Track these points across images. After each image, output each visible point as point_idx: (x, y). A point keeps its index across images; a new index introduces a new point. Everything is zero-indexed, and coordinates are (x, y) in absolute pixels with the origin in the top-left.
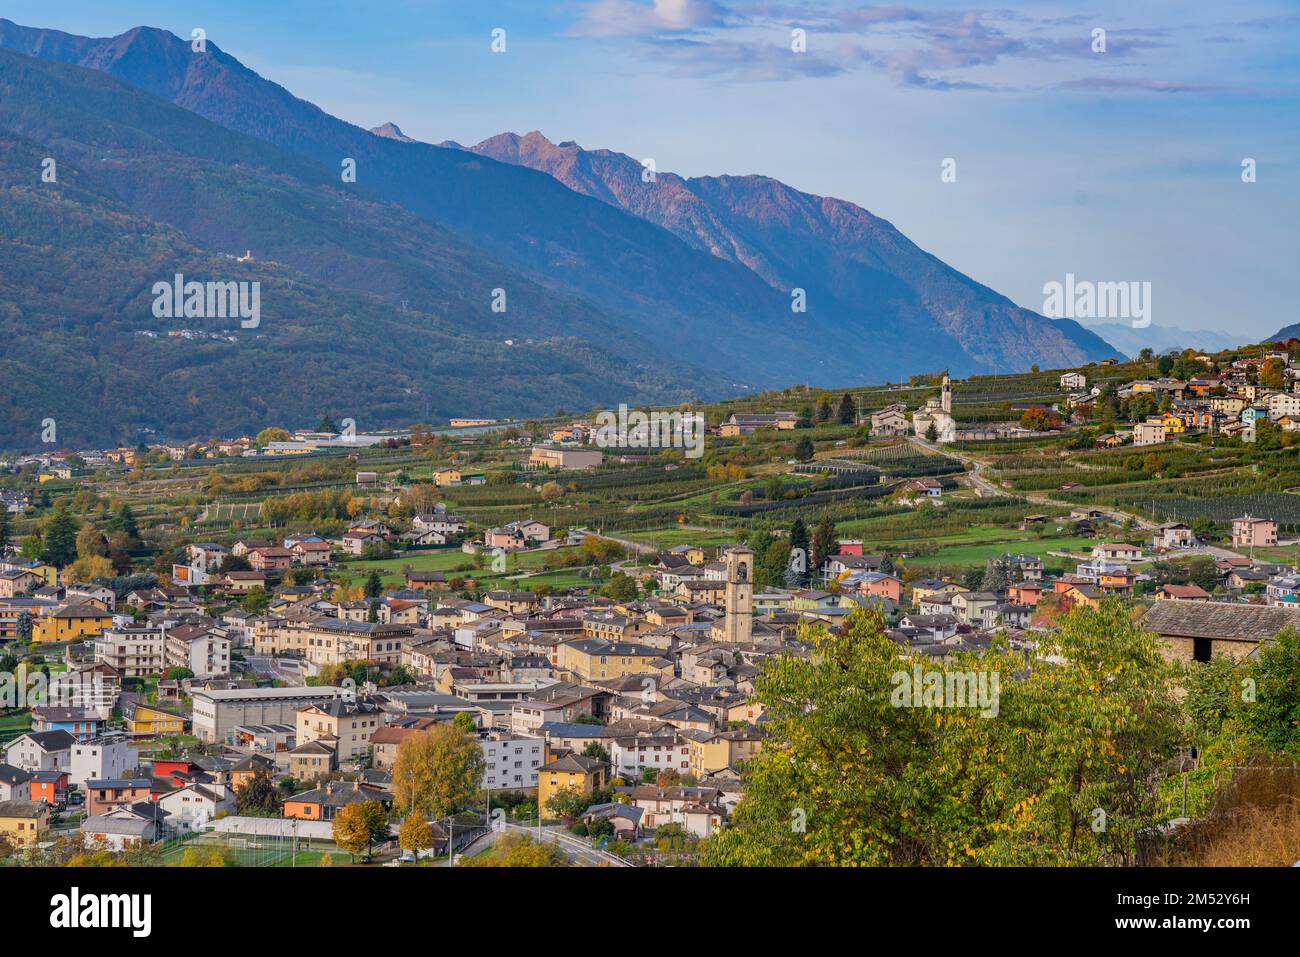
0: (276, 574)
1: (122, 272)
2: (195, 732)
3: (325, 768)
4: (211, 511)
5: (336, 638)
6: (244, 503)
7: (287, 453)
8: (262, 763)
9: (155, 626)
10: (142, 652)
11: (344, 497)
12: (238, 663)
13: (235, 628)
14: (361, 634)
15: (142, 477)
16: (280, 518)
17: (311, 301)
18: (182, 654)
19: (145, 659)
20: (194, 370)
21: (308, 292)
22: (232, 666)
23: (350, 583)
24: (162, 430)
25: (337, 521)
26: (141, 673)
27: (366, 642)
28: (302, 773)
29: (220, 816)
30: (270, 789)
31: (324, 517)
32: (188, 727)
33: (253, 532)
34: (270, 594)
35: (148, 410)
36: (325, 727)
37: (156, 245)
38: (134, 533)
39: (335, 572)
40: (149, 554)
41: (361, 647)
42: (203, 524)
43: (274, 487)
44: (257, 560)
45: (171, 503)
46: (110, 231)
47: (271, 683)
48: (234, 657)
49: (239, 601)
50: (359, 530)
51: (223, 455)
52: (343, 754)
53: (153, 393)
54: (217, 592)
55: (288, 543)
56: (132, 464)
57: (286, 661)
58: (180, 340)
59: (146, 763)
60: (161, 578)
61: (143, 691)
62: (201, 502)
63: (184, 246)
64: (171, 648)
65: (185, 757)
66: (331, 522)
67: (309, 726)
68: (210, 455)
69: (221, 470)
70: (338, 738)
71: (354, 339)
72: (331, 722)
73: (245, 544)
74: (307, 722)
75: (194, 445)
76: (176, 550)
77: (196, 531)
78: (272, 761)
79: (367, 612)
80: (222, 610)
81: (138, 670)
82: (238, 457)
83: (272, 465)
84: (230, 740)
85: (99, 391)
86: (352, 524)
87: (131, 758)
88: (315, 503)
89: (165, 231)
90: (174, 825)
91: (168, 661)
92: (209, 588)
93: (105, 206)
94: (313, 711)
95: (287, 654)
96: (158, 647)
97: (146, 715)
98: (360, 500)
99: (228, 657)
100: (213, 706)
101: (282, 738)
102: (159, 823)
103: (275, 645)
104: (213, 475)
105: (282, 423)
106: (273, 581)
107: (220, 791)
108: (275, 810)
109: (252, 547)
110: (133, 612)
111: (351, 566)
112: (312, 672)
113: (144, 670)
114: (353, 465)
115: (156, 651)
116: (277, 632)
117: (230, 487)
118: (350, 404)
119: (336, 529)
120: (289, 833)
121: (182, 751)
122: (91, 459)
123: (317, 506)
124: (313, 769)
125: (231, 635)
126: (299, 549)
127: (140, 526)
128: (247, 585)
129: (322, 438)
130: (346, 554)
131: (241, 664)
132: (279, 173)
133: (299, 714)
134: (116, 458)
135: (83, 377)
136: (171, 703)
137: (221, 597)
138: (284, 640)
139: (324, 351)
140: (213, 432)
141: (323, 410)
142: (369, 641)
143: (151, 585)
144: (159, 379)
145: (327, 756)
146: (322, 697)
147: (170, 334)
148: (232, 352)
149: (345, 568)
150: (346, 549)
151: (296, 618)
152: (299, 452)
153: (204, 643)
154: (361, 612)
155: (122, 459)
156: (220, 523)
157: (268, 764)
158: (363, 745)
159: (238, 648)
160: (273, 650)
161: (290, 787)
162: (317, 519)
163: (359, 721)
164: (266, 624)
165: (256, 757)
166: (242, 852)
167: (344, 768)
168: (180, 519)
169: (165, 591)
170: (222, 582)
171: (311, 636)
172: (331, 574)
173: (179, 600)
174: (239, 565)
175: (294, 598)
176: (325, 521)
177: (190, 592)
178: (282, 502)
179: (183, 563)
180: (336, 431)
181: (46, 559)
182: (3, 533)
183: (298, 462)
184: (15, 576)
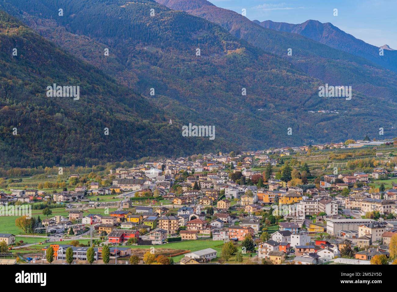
0: (352, 184)
1: (304, 93)
2: (327, 232)
3: (368, 244)
4: (331, 165)
5: (370, 204)
6: (341, 162)
7: (355, 147)
8: (348, 242)
9: (315, 199)
10: (311, 207)
11: (372, 161)
12: (340, 211)
13: (339, 201)
14: (378, 203)
15: (310, 155)
16: (353, 167)
17: (361, 100)
18: (323, 208)
19: (312, 210)
20: (326, 122)
21: (360, 98)
22: (338, 212)
23: (375, 187)
24: (316, 141)
25: (370, 168)
26: (311, 214)
28: (361, 245)
29: (336, 258)
30: (351, 250)
31: (366, 167)
32: (325, 230)
33: (344, 171)
34: (350, 190)
35: (312, 135)
36: (368, 231)
37: (314, 85)
38: (308, 172)
39: (370, 184)
40: (313, 178)
41: (378, 207)
42: (329, 169)
43: (351, 158)
44: (346, 180)
45: (319, 163)
46: (300, 81)
47: (351, 218)
48: (339, 209)
49: (340, 192)
50: (377, 171)
51: (335, 148)
52: (373, 240)
53: (313, 129)
54: (334, 189)
55: (355, 175)
56: (308, 151)
57: (355, 211)
58: (321, 113)
59: (313, 241)
60: (317, 185)
61: (312, 219)
62: (328, 162)
64: (320, 207)
65: (325, 240)
66: (368, 168)
67: (362, 231)
68: (331, 148)
69: (334, 153)
70: (372, 235)
71: (375, 112)
72: (369, 230)
73: (342, 175)
74: (362, 230)
75: (326, 145)
76: (321, 177)
77: (327, 171)
78: (351, 242)
79: (380, 196)
80: (335, 195)
81: (310, 213)
82: (340, 149)
83: (351, 151)
84: (338, 235)
86: (375, 169)
87: (308, 239)
88: (363, 162)
89: (317, 81)
90: (322, 260)
91: (319, 210)
92: (331, 188)
93: (299, 74)
94: (364, 226)
95: (355, 209)
96: (316, 206)
97: (313, 226)
98: (378, 162)
99: (337, 209)
100: (333, 224)
101: (354, 234)
102: (317, 259)
104: (332, 154)
105: (353, 138)
106: (351, 186)
107: (336, 250)
108: (352, 256)
109: (344, 176)
110: (308, 195)
111: (375, 182)
112: (363, 214)
113: (312, 213)
114: (375, 151)
115: (315, 207)
116: (352, 202)
117: (337, 158)
118: (374, 132)
119: (370, 170)
120: (357, 264)
121: (324, 238)
122: (295, 149)
124: (364, 244)
125: (338, 203)
126: (359, 176)
127: (310, 169)
128: (343, 187)
129: (365, 142)
131: (341, 211)
132: (351, 62)
133: (359, 227)
134: (303, 149)
135: (293, 125)
136: (320, 223)
137: (335, 191)
138: (354, 204)
139: (366, 116)
140: (332, 141)
141: (366, 134)
142: (381, 205)
143: (314, 187)
144: (315, 125)
145: (368, 240)
146: (366, 222)
147: (319, 111)
148: (337, 117)
149: (373, 182)
150: (373, 177)
151: (358, 198)
152: (358, 147)
153: (330, 205)
154: (378, 196)
155: (305, 150)
157: (350, 242)
158: (380, 237)
159: (340, 207)
160: (351, 207)
161: (357, 249)
162: (364, 167)
163: (378, 230)
164: (349, 200)
165: (346, 240)
167: (374, 244)
168: (322, 167)
169: (318, 189)
170: (335, 187)
171: (363, 203)
172: (369, 184)
173: (322, 192)
174: (340, 181)
175: (357, 192)
177: (326, 189)
178: (353, 162)
179: (323, 181)
180: (369, 140)
181: (283, 179)
182: (270, 172)
183: (358, 150)
184: (274, 184)
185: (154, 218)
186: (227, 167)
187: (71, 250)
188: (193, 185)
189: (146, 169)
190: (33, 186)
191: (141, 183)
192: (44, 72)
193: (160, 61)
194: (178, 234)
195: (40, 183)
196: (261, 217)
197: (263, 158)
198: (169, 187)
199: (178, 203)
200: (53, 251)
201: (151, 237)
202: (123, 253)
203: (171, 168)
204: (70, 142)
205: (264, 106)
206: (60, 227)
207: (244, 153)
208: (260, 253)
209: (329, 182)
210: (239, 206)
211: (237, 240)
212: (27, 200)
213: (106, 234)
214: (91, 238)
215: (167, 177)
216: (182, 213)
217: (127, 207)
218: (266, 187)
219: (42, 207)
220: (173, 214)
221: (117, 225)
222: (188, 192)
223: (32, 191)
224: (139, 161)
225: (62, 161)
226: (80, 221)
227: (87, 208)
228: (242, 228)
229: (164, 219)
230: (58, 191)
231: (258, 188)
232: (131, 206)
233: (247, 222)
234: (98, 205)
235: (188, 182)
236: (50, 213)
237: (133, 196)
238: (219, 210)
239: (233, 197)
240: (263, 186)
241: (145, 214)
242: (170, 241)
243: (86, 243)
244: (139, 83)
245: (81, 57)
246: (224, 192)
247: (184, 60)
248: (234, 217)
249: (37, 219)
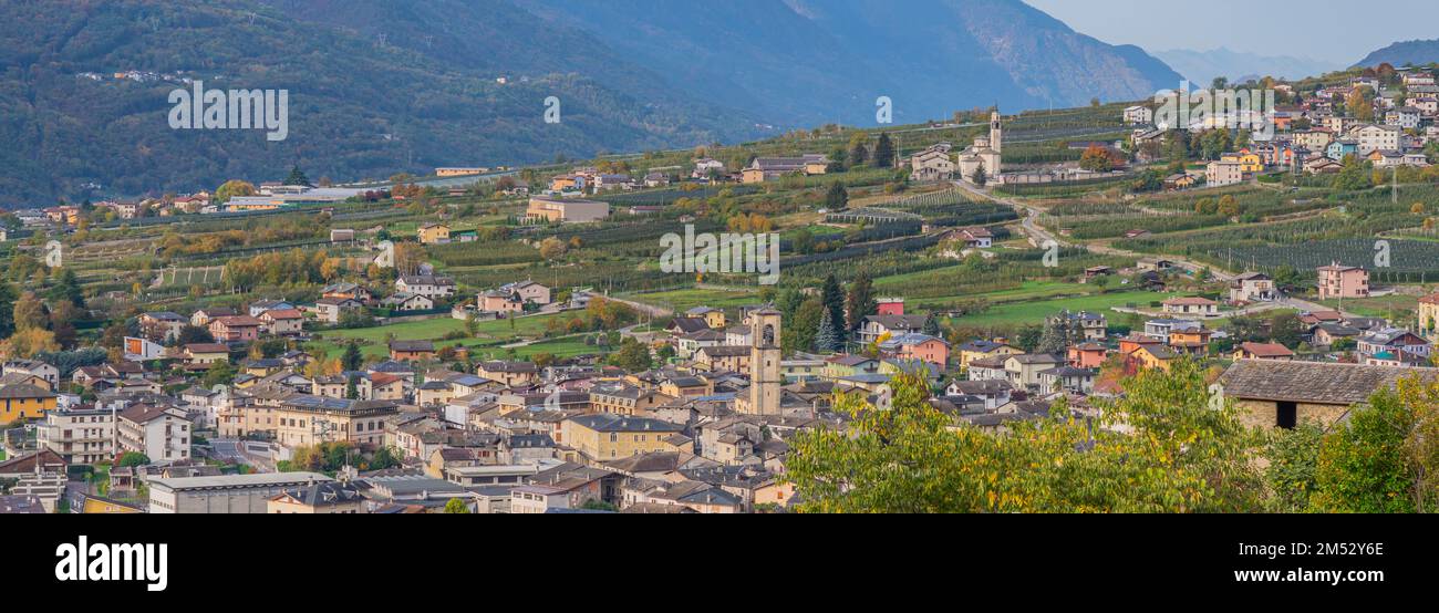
0: (242, 346)
1: (60, 6)
4: (167, 276)
5: (310, 417)
6: (204, 265)
7: (252, 209)
9: (105, 406)
10: (90, 436)
11: (317, 258)
12: (200, 448)
13: (196, 408)
14: (339, 412)
15: (87, 239)
16: (245, 283)
17: (276, 37)
18: (136, 438)
19: (94, 444)
20: (144, 117)
21: (272, 26)
22: (193, 451)
23: (326, 355)
24: (109, 185)
25: (310, 285)
26: (90, 459)
27: (344, 421)
31: (294, 281)
33: (214, 299)
34: (235, 368)
35: (92, 163)
38: (79, 302)
39: (309, 342)
40: (96, 325)
41: (339, 427)
42: (158, 291)
43: (238, 247)
44: (220, 330)
45: (121, 268)
47: (238, 469)
48: (195, 440)
49: (199, 376)
50: (335, 295)
51: (178, 212)
53: (98, 143)
54: (175, 367)
56: (75, 224)
57: (255, 443)
58: (127, 83)
60: (111, 352)
61: (92, 480)
62: (154, 266)
64: (124, 432)
66: (303, 286)
68: (164, 212)
69: (177, 230)
71: (326, 79)
73: (205, 312)
75: (145, 202)
76: (127, 321)
77: (150, 299)
79: (345, 387)
80: (180, 388)
81: (86, 457)
82: (196, 215)
83: (236, 223)
85: (37, 141)
86: (326, 289)
88: (284, 265)
91: (120, 446)
92: (166, 363)
94: (286, 499)
95: (256, 436)
96: (110, 430)
97: (96, 507)
98: (336, 261)
99: (188, 441)
100: (173, 496)
103: (242, 425)
104: (169, 235)
105: (245, 176)
106: (238, 353)
110: (79, 391)
111: (327, 335)
112: (284, 455)
113: (94, 457)
114: (327, 221)
115: (106, 434)
116: (243, 411)
117: (187, 248)
118: (322, 152)
119: (309, 293)
122: (29, 218)
123: (287, 268)
125: (192, 416)
126: (267, 317)
127: (86, 293)
128: (208, 359)
129: (291, 191)
130: (321, 322)
131: (202, 442)
133: (270, 503)
134: (58, 217)
135: (17, 125)
136: (124, 493)
137: (180, 373)
138: (252, 420)
140: (167, 186)
141: (292, 159)
142: (348, 420)
143: (99, 360)
144: (104, 128)
146: (296, 484)
147: (117, 75)
149: (319, 338)
150: (320, 317)
151: (267, 394)
152: (265, 208)
153: (161, 424)
154: (339, 387)
155: (64, 218)
156: (177, 289)
159: (201, 430)
160: (240, 431)
162: (287, 283)
163: (338, 510)
164: (231, 402)
168: (131, 285)
169: (115, 367)
170: (180, 356)
171: (283, 414)
172: (304, 345)
173: (132, 376)
174: (200, 337)
175: (262, 373)
176: (297, 285)
177: (144, 367)
178: (247, 265)
179: (136, 335)
180: (307, 183)
183: (263, 219)
209: (157, 338)
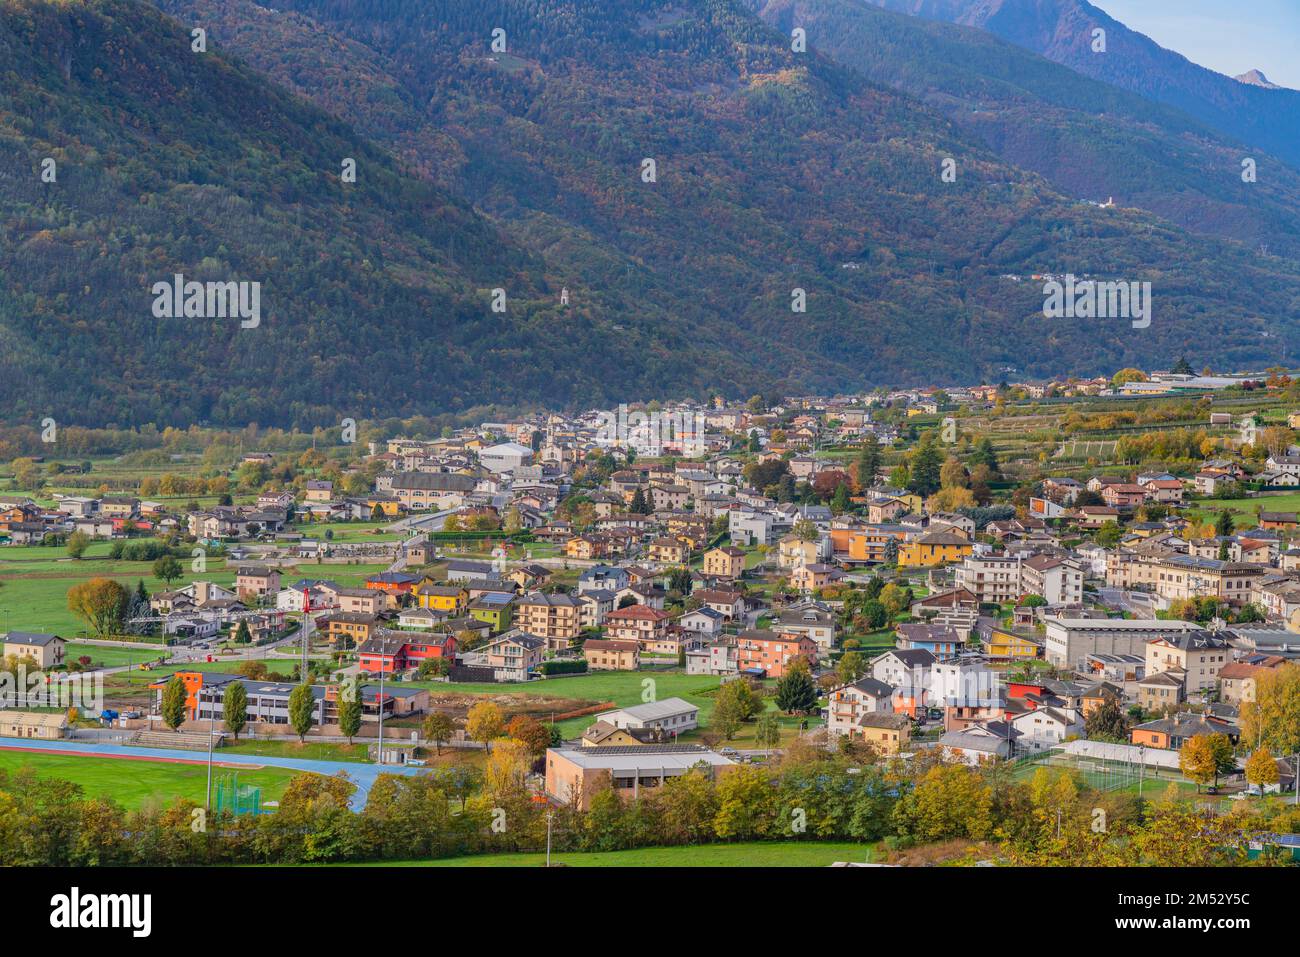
0: (1129, 510)
1: (989, 219)
2: (1047, 658)
3: (1173, 700)
4: (1068, 448)
5: (1186, 573)
6: (1100, 440)
7: (1143, 393)
8: (1111, 691)
9: (1011, 555)
10: (999, 579)
11: (1198, 437)
12: (1090, 595)
13: (1088, 560)
14: (1212, 571)
15: (1003, 414)
16: (1134, 456)
17: (1170, 246)
18: (1037, 583)
19: (1001, 586)
21: (1170, 238)
22: (1084, 597)
23: (1202, 521)
24: (1023, 369)
25: (1190, 461)
26: (998, 599)
27: (1215, 579)
28: (1150, 703)
29: (1070, 739)
30: (1119, 717)
31: (1177, 456)
32: (1041, 653)
33: (1107, 469)
34: (1122, 529)
35: (1010, 350)
36: (1174, 660)
37: (1022, 193)
38: (994, 466)
39: (1187, 510)
40: (1007, 486)
41: (1211, 584)
42: (1060, 460)
43: (1129, 426)
44: (1111, 496)
45: (1030, 439)
46: (979, 180)
47: (1122, 615)
48: (1086, 588)
49: (1092, 534)
50: (1212, 470)
51: (1080, 394)
52: (1190, 687)
53: (1015, 333)
54: (1072, 525)
55: (1141, 481)
56: (993, 401)
57: (1137, 594)
58: (1042, 284)
59: (1001, 684)
60: (1018, 509)
61: (1000, 616)
62: (1058, 439)
63: (1050, 194)
64: (1027, 577)
65: (1038, 681)
66: (1184, 461)
67: (1158, 658)
68: (1067, 394)
69: (1078, 409)
70: (1186, 671)
71: (1212, 283)
72: (1180, 655)
73: (1099, 480)
74: (1156, 654)
75: (1053, 384)
76: (1034, 484)
77: (1053, 467)
78: (1121, 690)
79: (1218, 550)
80: (1076, 543)
81: (995, 596)
82: (1095, 397)
83: (1129, 405)
84: (1081, 667)
85: (965, 331)
86: (1205, 464)
88: (1169, 442)
89: (1031, 179)
90: (1026, 744)
91: (1023, 589)
92: (1064, 521)
93: (976, 156)
94: (1162, 643)
95: (1138, 587)
96: (1012, 576)
97: (1001, 639)
98: (1214, 441)
99: (1081, 588)
100: (1066, 634)
101: (1131, 668)
102: (1012, 742)
103: (1127, 578)
104: (1071, 413)
105: (1138, 365)
106: (1126, 517)
107: (1071, 715)
108: (1123, 736)
109: (1106, 483)
110: (992, 541)
111: (1203, 504)
112: (1162, 605)
113: (1001, 597)
114: (1207, 406)
115: (1012, 579)
116: (1129, 565)
117: (1086, 425)
118: (1206, 346)
119: (1189, 468)
120: (1137, 760)
121: (1035, 675)
122: (956, 395)
123: (1171, 445)
124: (1162, 700)
125: (1084, 567)
126: (1152, 486)
127: (1000, 460)
128: (1100, 519)
129: (1177, 379)
130: (1199, 493)
131: (1092, 591)
132: (1142, 121)
133: (1148, 645)
134: (979, 395)
135: (950, 318)
136: (1026, 629)
137: (1076, 531)
138: (1136, 574)
139: (1183, 295)
140: (1071, 371)
141: (1179, 352)
142: (1219, 578)
143: (1009, 516)
144: (1022, 321)
145: (1176, 688)
146: (1171, 631)
147: (1034, 277)
149: (1197, 506)
150: (1198, 488)
151: (1149, 553)
152: (1154, 393)
153: (1057, 574)
154: (1212, 550)
155: (985, 396)
156: (1076, 460)
157: (1119, 693)
158: (1211, 679)
159: (1091, 580)
160: (1125, 583)
161: (1138, 715)
162: (1171, 458)
163: (1208, 655)
164: (1118, 558)
165: (1105, 685)
166: (1090, 774)
167: (1192, 700)
168: (1037, 455)
169: (1022, 523)
170: (1077, 516)
171: (1162, 571)
172: (1182, 511)
173: (1036, 531)
174: (1094, 500)
175: (1146, 534)
176: (1179, 460)
177: (1046, 524)
178: (1137, 441)
179: (1040, 497)
180: (1191, 373)
181: (912, 489)
182: (873, 463)
183: (1153, 402)
184: (884, 503)
185: (504, 597)
186: (739, 443)
187: (239, 691)
188: (629, 497)
189: (483, 443)
190: (126, 485)
191: (466, 487)
192: (166, 127)
193: (538, 103)
194: (577, 650)
195: (146, 476)
196: (840, 604)
197: (852, 420)
198: (552, 504)
199: (580, 552)
200: (183, 692)
201: (492, 659)
202: (403, 704)
203: (560, 443)
204: (244, 352)
205: (863, 255)
206: (208, 617)
207: (794, 403)
208: (832, 717)
209: (1057, 500)
210: (772, 568)
211: (762, 675)
212: (106, 530)
213: (351, 644)
214: (303, 656)
215: (549, 471)
216: (591, 584)
217: (420, 560)
218: (860, 511)
219: (152, 554)
220: (561, 588)
221: (386, 617)
222: (613, 518)
223: (122, 501)
224: (462, 418)
225: (217, 412)
226: (270, 602)
227: (294, 562)
228: (779, 638)
229: (535, 602)
230: (203, 503)
231: (834, 514)
232: (431, 560)
233: (796, 618)
234: (329, 553)
235: (615, 487)
236: (176, 572)
237: (440, 526)
238: (708, 580)
239: (753, 541)
240: (849, 507)
241: (476, 584)
242: (553, 670)
243: (287, 671)
244: (467, 168)
245: (286, 82)
246: (725, 523)
247: (610, 102)
248: (754, 602)
249: (135, 589)
